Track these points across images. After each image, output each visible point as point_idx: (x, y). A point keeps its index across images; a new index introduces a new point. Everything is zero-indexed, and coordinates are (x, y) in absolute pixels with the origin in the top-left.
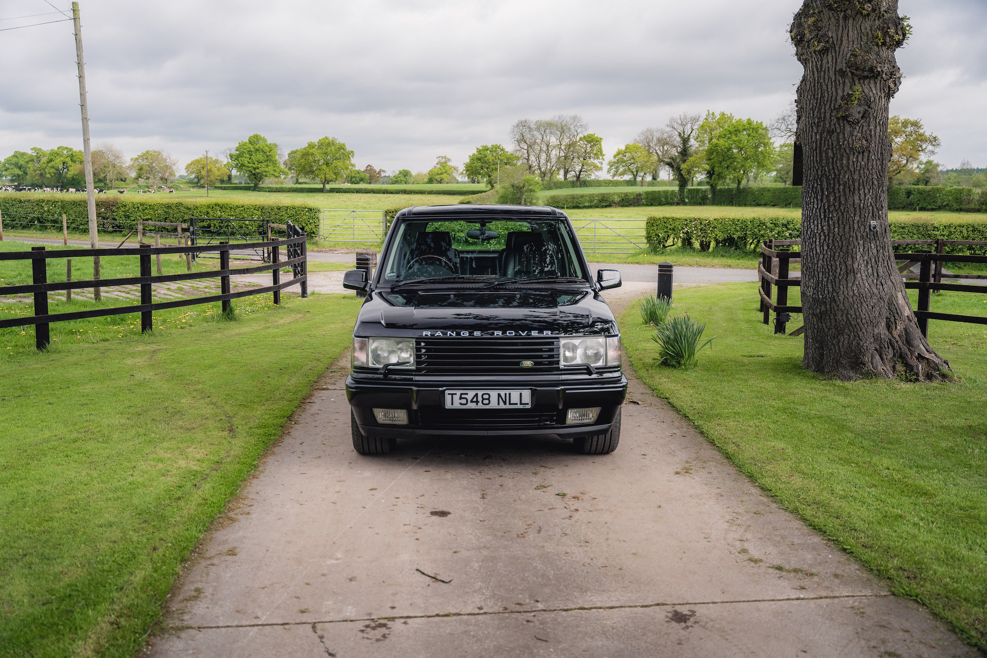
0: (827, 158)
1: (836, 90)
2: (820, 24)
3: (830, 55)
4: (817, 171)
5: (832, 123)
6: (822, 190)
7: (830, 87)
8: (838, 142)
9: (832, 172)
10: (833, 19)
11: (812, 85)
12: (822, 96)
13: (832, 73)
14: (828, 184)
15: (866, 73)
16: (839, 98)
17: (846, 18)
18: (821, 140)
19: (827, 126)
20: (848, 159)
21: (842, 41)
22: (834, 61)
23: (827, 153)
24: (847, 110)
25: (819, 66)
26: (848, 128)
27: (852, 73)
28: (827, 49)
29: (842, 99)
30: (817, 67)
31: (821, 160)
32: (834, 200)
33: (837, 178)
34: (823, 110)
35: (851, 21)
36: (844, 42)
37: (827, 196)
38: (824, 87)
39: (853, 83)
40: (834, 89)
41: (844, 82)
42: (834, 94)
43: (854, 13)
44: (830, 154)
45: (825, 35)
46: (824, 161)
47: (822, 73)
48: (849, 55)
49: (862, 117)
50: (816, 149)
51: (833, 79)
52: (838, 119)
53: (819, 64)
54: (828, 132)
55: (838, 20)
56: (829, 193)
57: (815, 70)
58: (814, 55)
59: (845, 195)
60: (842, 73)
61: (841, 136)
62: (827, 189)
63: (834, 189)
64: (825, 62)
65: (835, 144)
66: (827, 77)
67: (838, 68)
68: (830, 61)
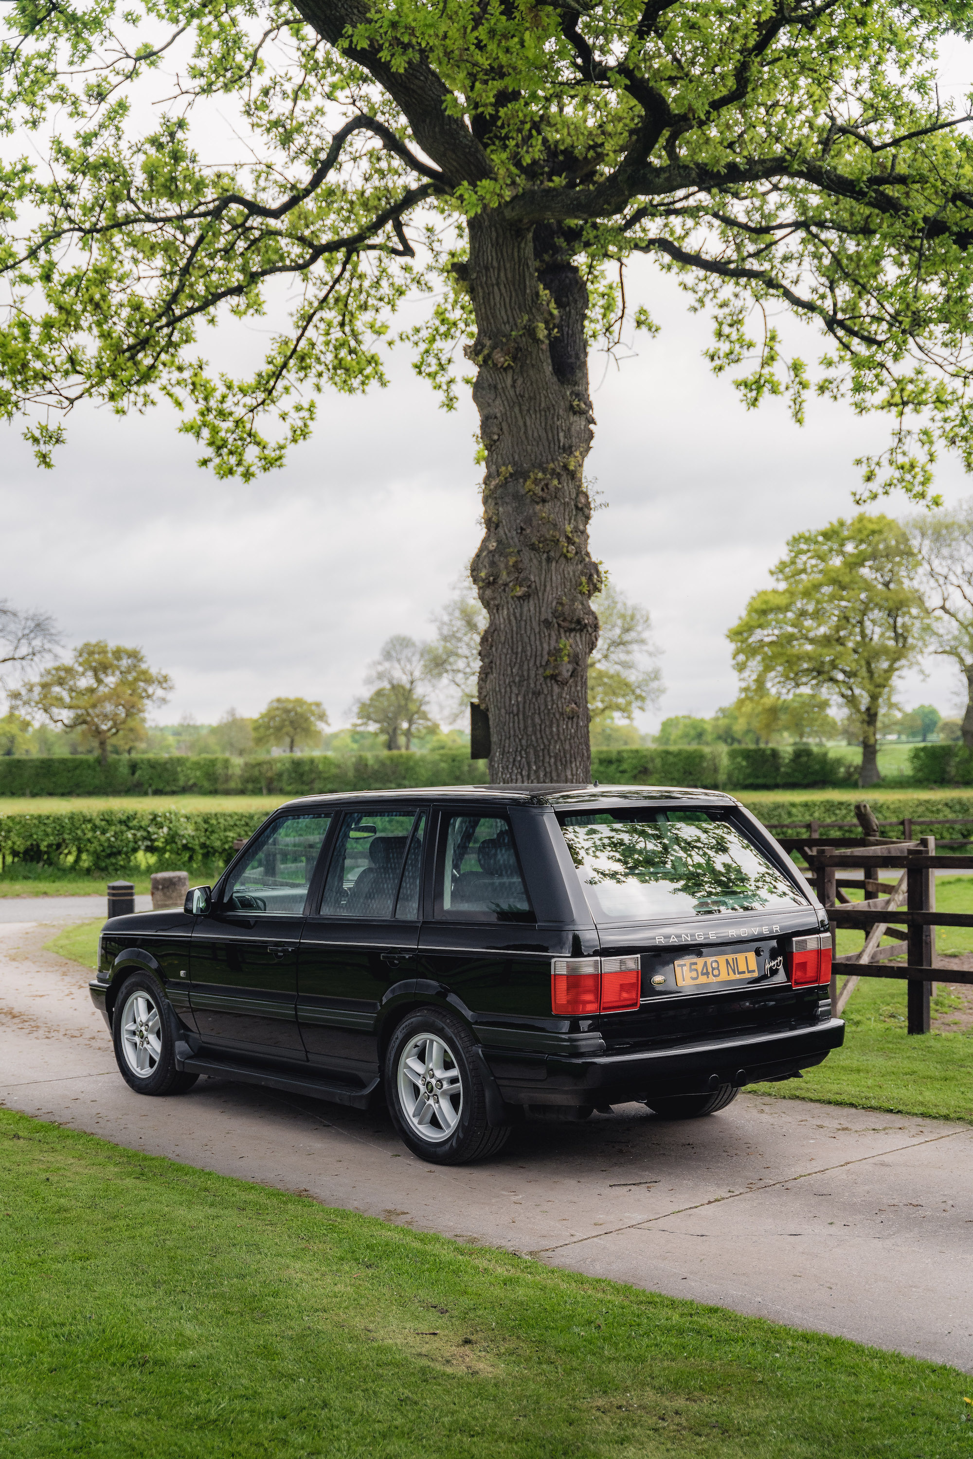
0: (534, 725)
1: (541, 644)
2: (520, 566)
3: (531, 602)
4: (520, 740)
5: (538, 683)
6: (529, 764)
7: (533, 638)
8: (546, 706)
9: (540, 741)
10: (535, 561)
11: (509, 636)
12: (524, 651)
13: (535, 624)
14: (537, 756)
15: (573, 626)
16: (545, 653)
17: (549, 560)
18: (525, 702)
19: (532, 685)
20: (558, 726)
21: (545, 586)
22: (537, 610)
23: (533, 720)
24: (556, 667)
25: (518, 615)
26: (556, 689)
27: (559, 625)
28: (529, 596)
29: (549, 653)
30: (514, 614)
31: (526, 728)
32: (545, 775)
33: (546, 749)
34: (525, 667)
35: (554, 564)
36: (548, 588)
37: (536, 772)
38: (526, 640)
39: (559, 637)
40: (538, 643)
41: (549, 635)
42: (539, 648)
43: (558, 555)
44: (537, 720)
45: (527, 579)
46: (530, 729)
47: (523, 623)
48: (554, 604)
49: (571, 676)
50: (518, 714)
51: (537, 630)
52: (545, 678)
53: (518, 611)
54: (534, 693)
55: (540, 562)
56: (538, 768)
57: (512, 618)
58: (510, 600)
59: (557, 769)
60: (547, 624)
61: (549, 699)
62: (535, 763)
63: (543, 761)
64: (525, 609)
65: (542, 708)
66: (528, 628)
67: (543, 618)
68: (532, 609)
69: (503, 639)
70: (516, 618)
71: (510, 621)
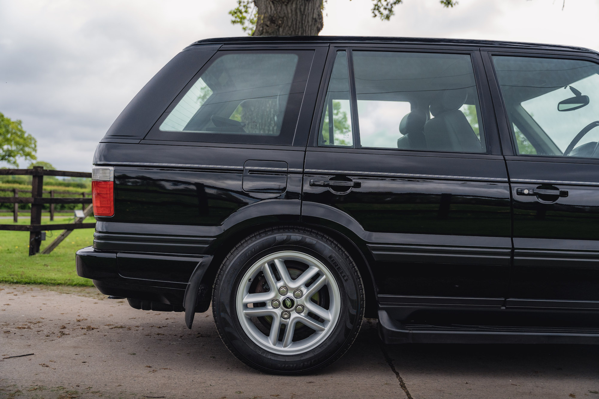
3: (310, 4)
11: (294, 23)
13: (310, 19)
22: (312, 10)
30: (300, 9)
38: (304, 28)
47: (304, 16)
51: (310, 24)
57: (298, 11)
66: (306, 21)
67: (314, 17)
68: (310, 8)
69: (290, 24)
70: (301, 11)
71: (296, 13)
